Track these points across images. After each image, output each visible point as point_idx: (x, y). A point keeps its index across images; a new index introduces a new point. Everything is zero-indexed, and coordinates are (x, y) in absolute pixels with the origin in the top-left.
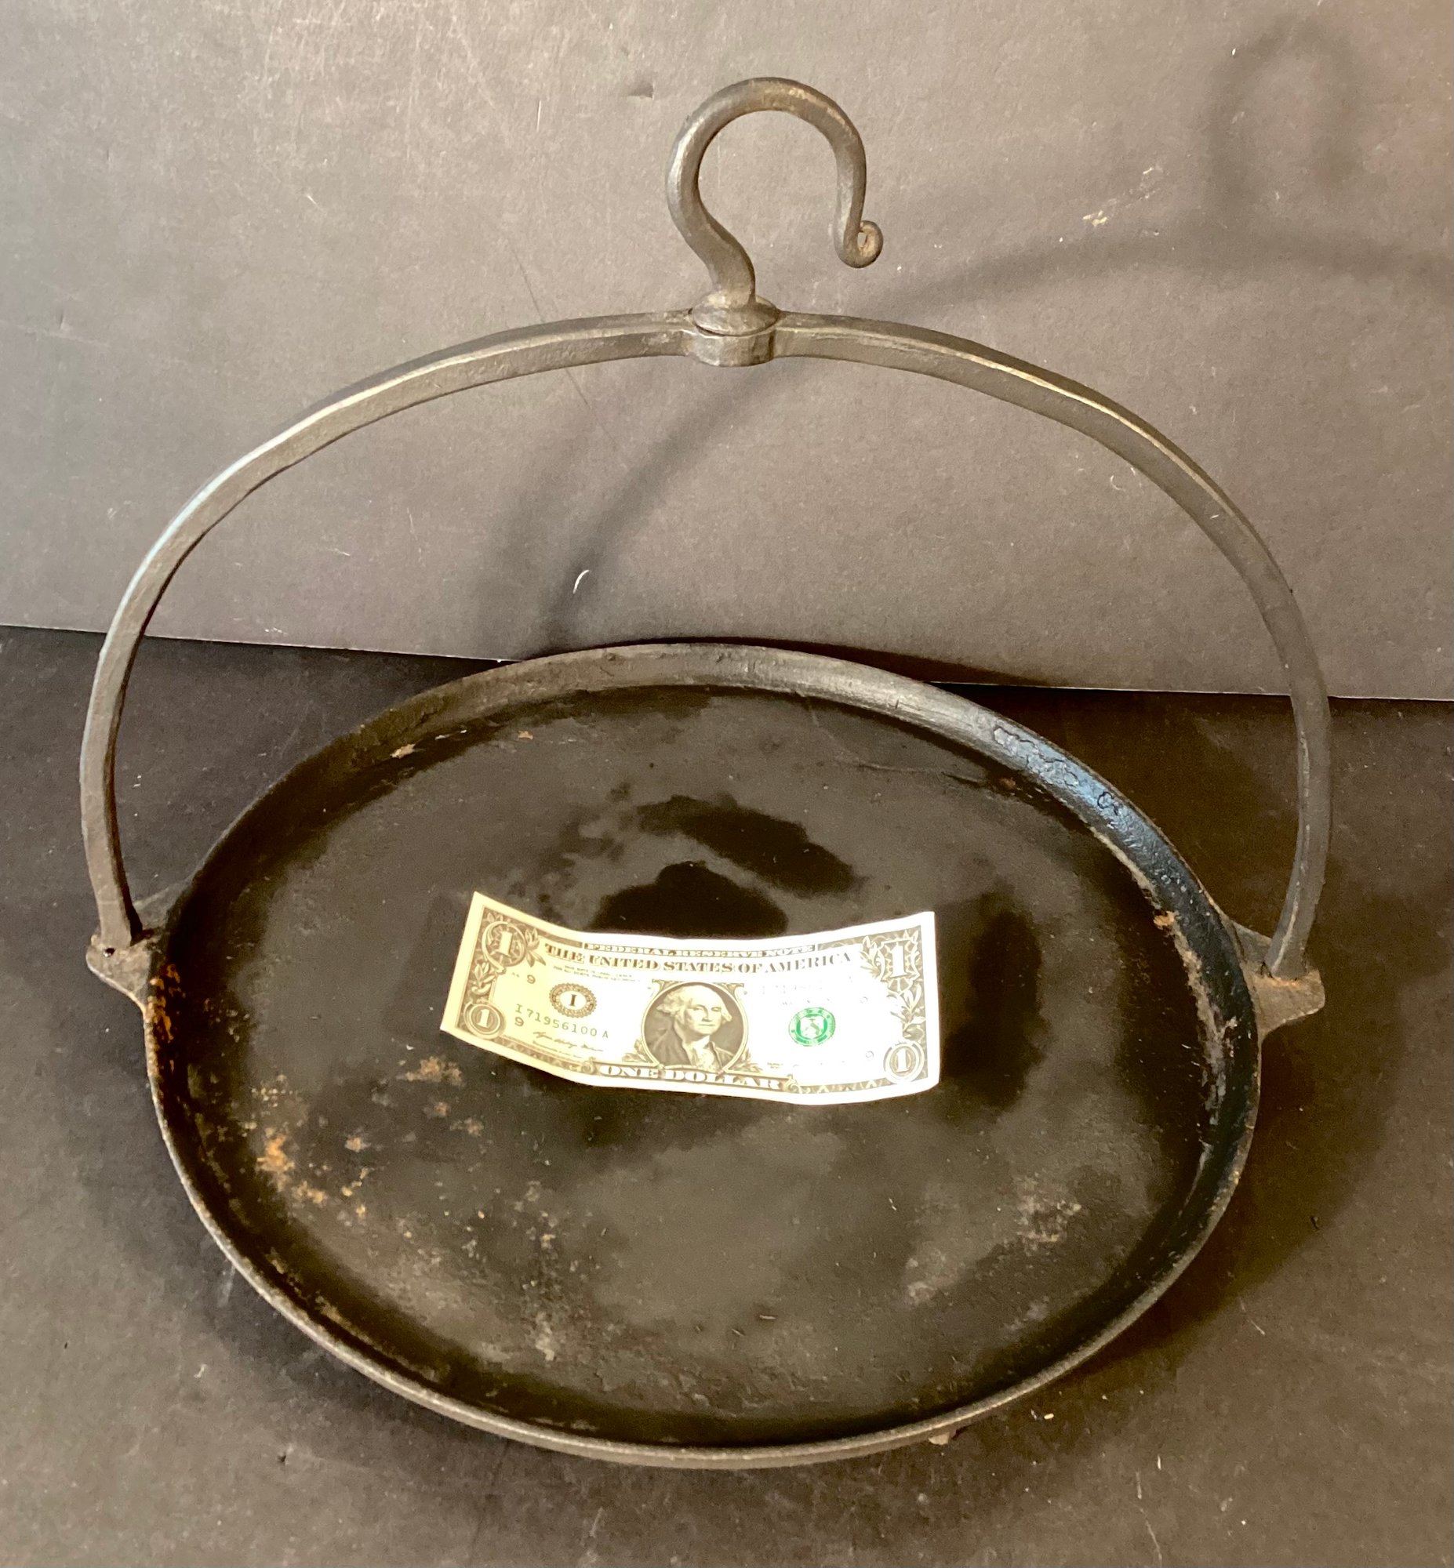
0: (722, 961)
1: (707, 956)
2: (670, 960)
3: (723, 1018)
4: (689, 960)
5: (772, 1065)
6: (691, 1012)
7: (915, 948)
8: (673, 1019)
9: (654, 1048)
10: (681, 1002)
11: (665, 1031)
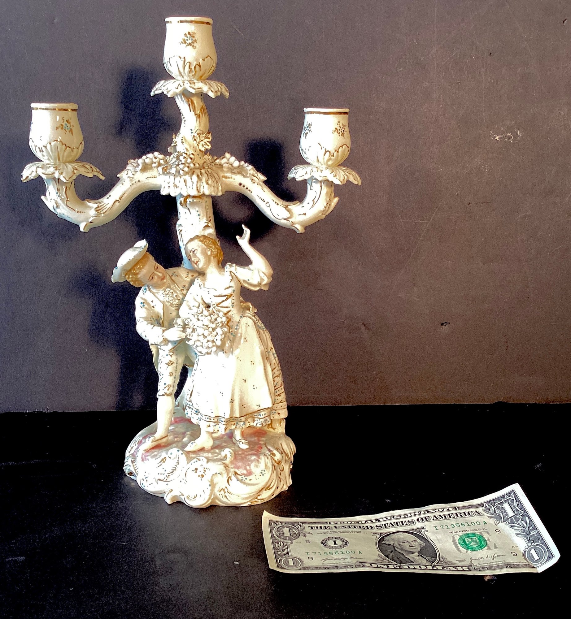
0: (407, 519)
1: (397, 518)
2: (378, 524)
3: (421, 545)
4: (389, 522)
5: (460, 561)
6: (401, 543)
7: (515, 501)
8: (394, 546)
9: (391, 558)
10: (394, 540)
11: (392, 551)
